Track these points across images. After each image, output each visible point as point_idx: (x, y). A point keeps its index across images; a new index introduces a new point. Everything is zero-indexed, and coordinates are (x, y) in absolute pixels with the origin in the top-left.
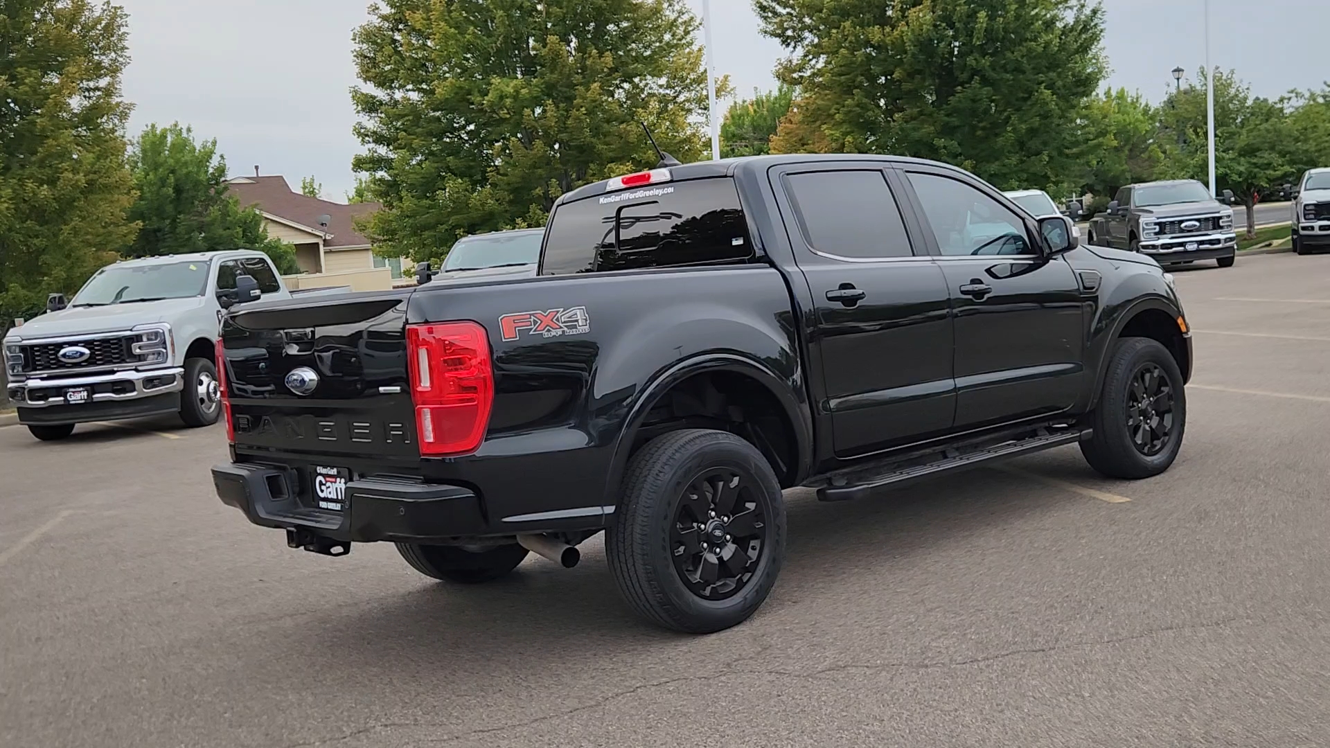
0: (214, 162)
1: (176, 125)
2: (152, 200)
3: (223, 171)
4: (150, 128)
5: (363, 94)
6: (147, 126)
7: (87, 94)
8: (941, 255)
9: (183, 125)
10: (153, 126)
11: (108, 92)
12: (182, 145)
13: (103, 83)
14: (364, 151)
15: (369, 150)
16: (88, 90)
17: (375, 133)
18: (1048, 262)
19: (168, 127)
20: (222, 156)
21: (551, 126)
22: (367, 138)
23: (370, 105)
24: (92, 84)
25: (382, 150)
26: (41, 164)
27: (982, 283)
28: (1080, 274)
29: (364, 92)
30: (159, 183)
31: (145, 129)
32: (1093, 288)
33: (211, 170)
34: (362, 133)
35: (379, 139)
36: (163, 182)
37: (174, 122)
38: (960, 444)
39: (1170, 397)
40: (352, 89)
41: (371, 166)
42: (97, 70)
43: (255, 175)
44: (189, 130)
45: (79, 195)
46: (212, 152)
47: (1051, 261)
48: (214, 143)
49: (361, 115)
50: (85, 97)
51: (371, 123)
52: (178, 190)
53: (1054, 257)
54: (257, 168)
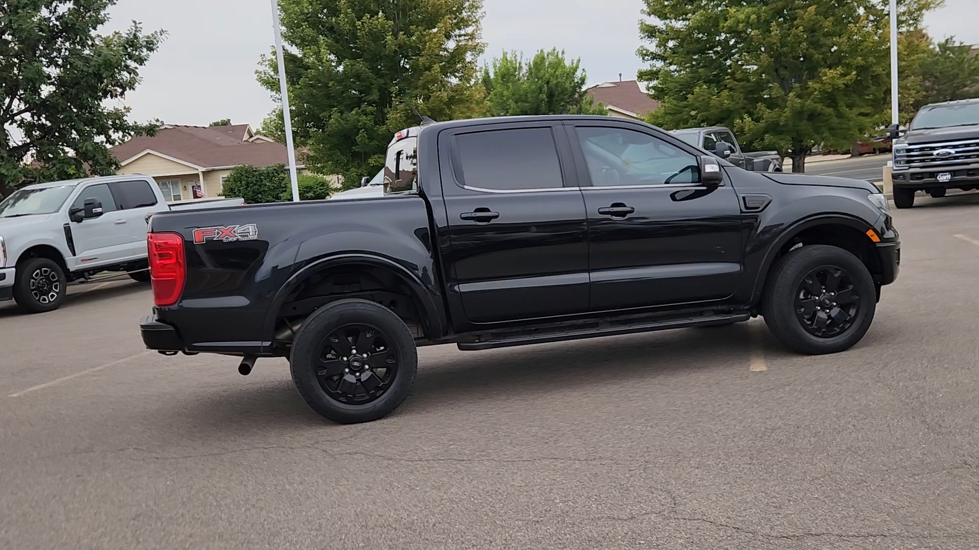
0: (579, 74)
1: (554, 50)
2: (533, 103)
3: (584, 80)
4: (540, 52)
5: (646, 25)
6: (538, 51)
7: (458, 39)
8: (592, 186)
9: (559, 50)
10: (542, 51)
11: (472, 36)
12: (558, 64)
13: (469, 30)
14: (646, 66)
15: (651, 65)
16: (460, 36)
17: (652, 53)
18: (717, 188)
19: (550, 51)
20: (583, 70)
21: (775, 43)
22: (647, 57)
23: (651, 32)
24: (463, 32)
25: (659, 64)
26: (425, 87)
27: (625, 206)
28: (744, 198)
29: (647, 23)
30: (539, 91)
31: (537, 53)
32: (758, 208)
33: (576, 81)
34: (644, 54)
35: (655, 57)
36: (541, 89)
37: (553, 48)
38: (614, 319)
39: (854, 292)
40: (640, 22)
41: (649, 77)
42: (462, 23)
43: (619, 81)
44: (563, 53)
45: (445, 106)
46: (577, 67)
47: (719, 188)
48: (579, 61)
49: (643, 40)
50: (457, 40)
51: (652, 46)
52: (551, 95)
53: (720, 184)
54: (620, 75)
